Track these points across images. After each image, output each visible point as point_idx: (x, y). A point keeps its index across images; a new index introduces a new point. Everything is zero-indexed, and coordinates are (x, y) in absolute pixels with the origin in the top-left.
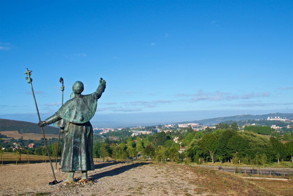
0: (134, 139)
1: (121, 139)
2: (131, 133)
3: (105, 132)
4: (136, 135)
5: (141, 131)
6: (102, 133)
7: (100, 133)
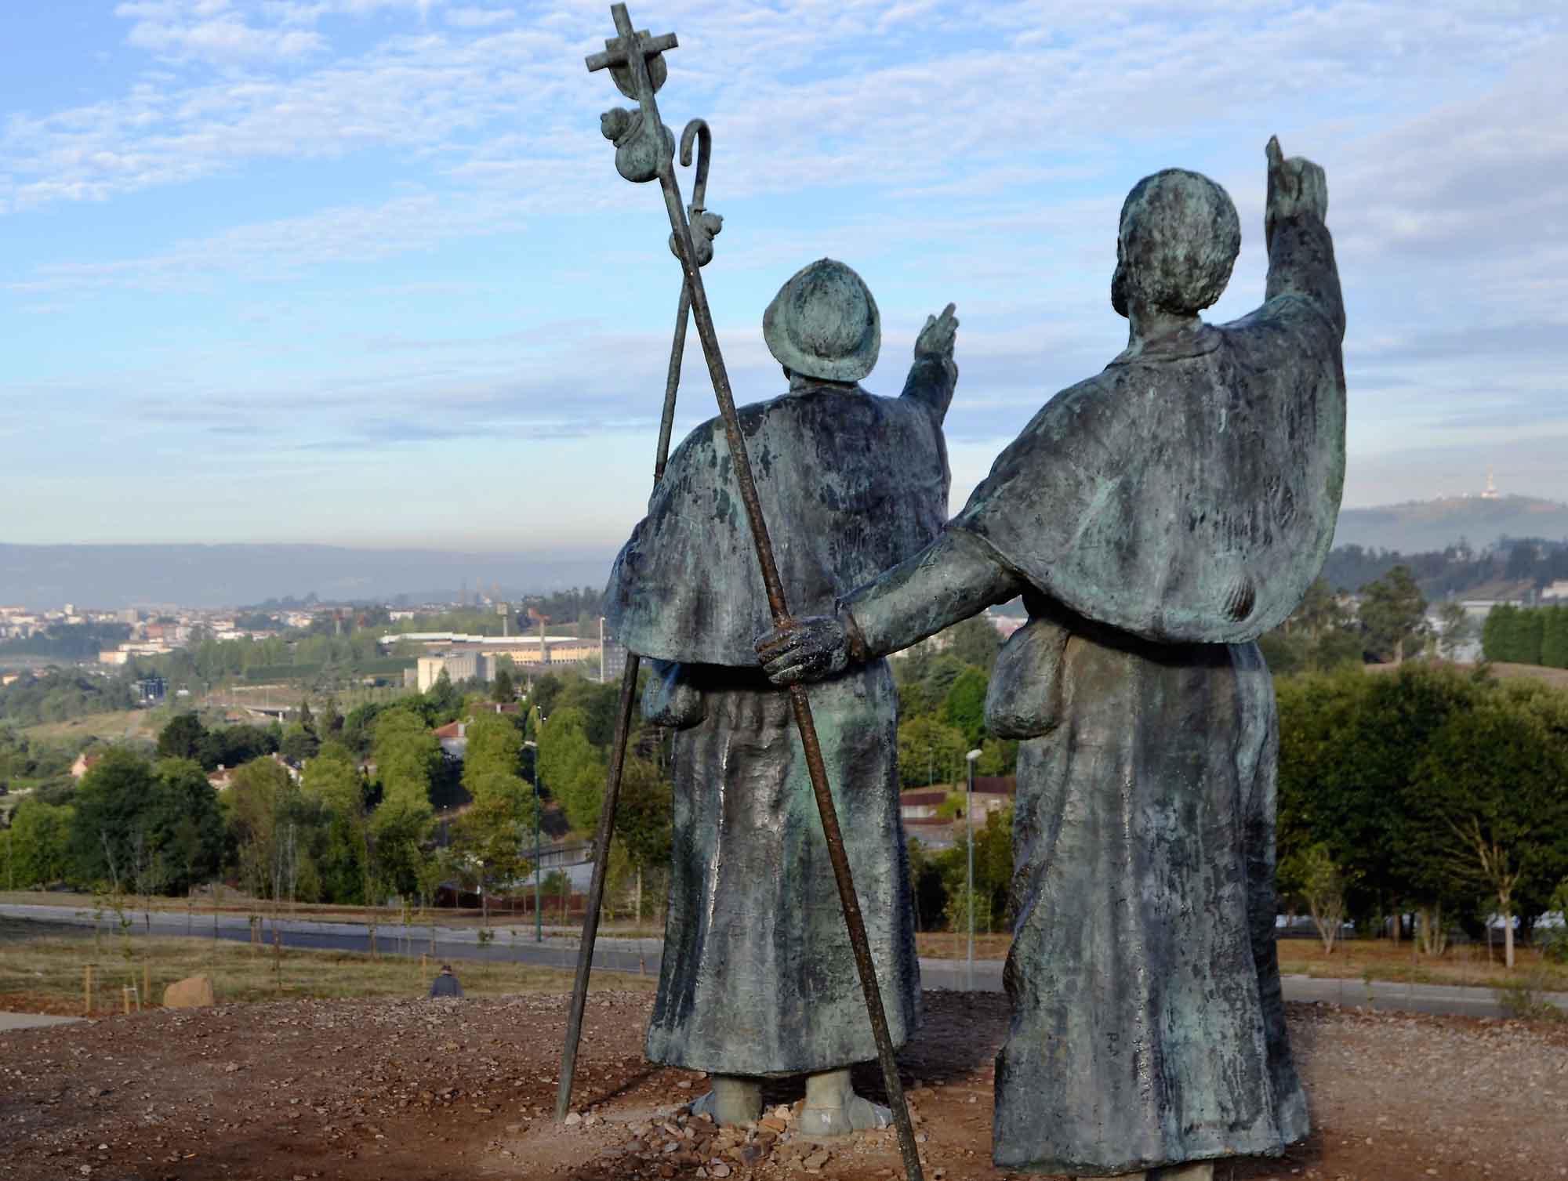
0: (442, 715)
1: (313, 710)
2: (407, 658)
3: (154, 647)
4: (454, 678)
5: (501, 634)
6: (120, 658)
7: (105, 657)
